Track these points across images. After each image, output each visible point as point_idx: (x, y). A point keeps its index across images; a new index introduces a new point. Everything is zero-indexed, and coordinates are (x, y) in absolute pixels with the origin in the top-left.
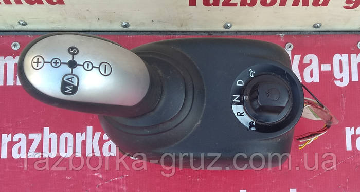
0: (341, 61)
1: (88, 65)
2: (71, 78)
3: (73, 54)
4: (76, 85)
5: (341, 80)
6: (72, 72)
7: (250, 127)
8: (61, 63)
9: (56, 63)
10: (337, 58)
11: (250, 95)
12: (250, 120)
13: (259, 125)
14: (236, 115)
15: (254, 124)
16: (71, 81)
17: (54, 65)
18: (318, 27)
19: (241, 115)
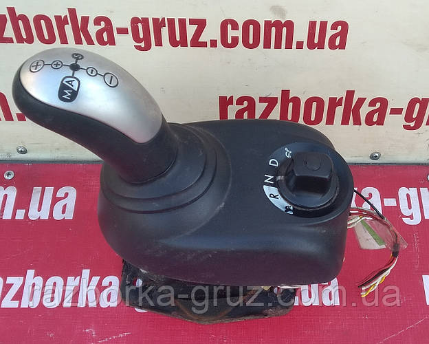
0: (408, 196)
1: (92, 70)
2: (72, 81)
3: (77, 59)
4: (76, 90)
5: (411, 217)
6: (73, 75)
7: (286, 211)
8: (63, 65)
9: (57, 65)
10: (403, 192)
11: (286, 175)
12: (287, 204)
13: (297, 210)
14: (268, 197)
15: (292, 208)
16: (71, 84)
17: (54, 66)
18: (376, 158)
19: (274, 197)
